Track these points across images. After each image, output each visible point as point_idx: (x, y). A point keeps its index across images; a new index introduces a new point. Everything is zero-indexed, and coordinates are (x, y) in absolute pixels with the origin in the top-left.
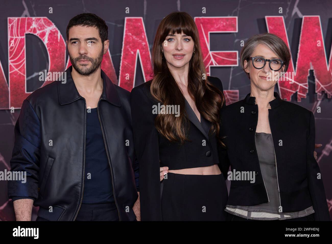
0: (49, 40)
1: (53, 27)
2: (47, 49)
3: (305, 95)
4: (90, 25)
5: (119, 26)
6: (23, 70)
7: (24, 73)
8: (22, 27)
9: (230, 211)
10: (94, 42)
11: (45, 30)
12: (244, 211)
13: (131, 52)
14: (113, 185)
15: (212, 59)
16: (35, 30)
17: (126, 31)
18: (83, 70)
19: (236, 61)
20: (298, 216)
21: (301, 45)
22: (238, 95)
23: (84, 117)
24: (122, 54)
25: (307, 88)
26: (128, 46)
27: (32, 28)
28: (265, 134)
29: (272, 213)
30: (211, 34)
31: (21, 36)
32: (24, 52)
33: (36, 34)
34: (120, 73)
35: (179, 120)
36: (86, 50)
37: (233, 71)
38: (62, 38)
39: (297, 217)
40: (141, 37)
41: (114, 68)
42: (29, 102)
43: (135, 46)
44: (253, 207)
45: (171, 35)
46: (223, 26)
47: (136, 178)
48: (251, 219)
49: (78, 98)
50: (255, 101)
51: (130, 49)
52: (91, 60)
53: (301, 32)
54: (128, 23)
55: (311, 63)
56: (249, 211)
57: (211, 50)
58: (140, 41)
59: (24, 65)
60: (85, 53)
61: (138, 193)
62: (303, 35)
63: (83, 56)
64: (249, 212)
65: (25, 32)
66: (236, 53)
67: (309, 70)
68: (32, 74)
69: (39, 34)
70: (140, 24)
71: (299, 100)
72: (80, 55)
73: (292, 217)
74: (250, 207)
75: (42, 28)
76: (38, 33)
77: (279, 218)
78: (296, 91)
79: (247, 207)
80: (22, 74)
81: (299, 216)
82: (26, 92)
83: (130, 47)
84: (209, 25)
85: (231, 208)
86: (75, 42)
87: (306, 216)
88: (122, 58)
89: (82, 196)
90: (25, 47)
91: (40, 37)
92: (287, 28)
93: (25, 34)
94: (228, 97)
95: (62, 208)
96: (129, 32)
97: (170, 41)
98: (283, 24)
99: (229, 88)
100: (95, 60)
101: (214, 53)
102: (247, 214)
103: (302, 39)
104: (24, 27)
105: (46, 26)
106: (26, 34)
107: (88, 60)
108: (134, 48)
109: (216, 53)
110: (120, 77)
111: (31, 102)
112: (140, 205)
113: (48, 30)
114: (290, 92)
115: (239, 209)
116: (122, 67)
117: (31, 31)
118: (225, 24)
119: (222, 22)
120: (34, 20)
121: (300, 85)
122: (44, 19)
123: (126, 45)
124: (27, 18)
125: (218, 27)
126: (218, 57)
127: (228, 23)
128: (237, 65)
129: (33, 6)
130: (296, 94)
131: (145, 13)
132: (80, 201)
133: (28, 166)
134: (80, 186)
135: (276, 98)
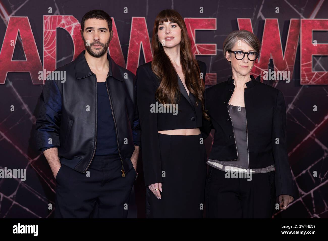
0: (74, 32)
1: (77, 23)
2: (73, 39)
5: (127, 23)
6: (54, 55)
7: (55, 58)
8: (54, 23)
9: (210, 164)
10: (104, 31)
11: (72, 25)
12: (220, 164)
13: (136, 43)
15: (197, 50)
16: (64, 25)
17: (133, 27)
18: (96, 53)
19: (215, 52)
21: (264, 40)
22: (216, 77)
23: (95, 88)
24: (129, 45)
26: (134, 39)
27: (62, 24)
29: (241, 168)
30: (196, 31)
31: (53, 29)
32: (55, 41)
33: (64, 28)
34: (128, 59)
36: (99, 37)
37: (213, 59)
39: (260, 173)
40: (144, 32)
41: (123, 55)
43: (139, 39)
44: (227, 162)
45: (161, 24)
46: (206, 25)
51: (135, 41)
52: (102, 45)
53: (264, 31)
54: (135, 21)
55: (271, 54)
56: (224, 165)
57: (196, 43)
58: (143, 35)
59: (55, 51)
60: (98, 40)
62: (265, 33)
64: (224, 166)
65: (56, 26)
66: (215, 45)
67: (269, 59)
68: (61, 58)
70: (143, 22)
72: (94, 41)
73: (256, 172)
74: (225, 162)
75: (69, 24)
76: (66, 27)
78: (259, 75)
79: (223, 162)
80: (53, 58)
81: (262, 172)
83: (135, 39)
84: (195, 24)
85: (211, 161)
86: (90, 31)
87: (267, 173)
88: (129, 47)
89: (95, 148)
90: (56, 38)
91: (67, 31)
92: (253, 27)
94: (209, 78)
95: (80, 159)
96: (135, 28)
97: (161, 30)
98: (250, 24)
99: (210, 71)
101: (199, 45)
102: (222, 167)
103: (264, 36)
104: (56, 23)
105: (72, 22)
106: (57, 28)
107: (100, 45)
108: (139, 41)
109: (200, 45)
110: (127, 62)
113: (74, 25)
116: (129, 54)
117: (61, 26)
118: (207, 23)
119: (205, 22)
120: (63, 18)
121: (263, 70)
122: (71, 17)
123: (132, 38)
124: (58, 16)
125: (201, 25)
126: (201, 49)
127: (209, 23)
128: (216, 54)
129: (63, 7)
130: (259, 77)
131: (147, 14)
132: (93, 153)
133: (50, 125)
134: (94, 141)
135: (251, 80)
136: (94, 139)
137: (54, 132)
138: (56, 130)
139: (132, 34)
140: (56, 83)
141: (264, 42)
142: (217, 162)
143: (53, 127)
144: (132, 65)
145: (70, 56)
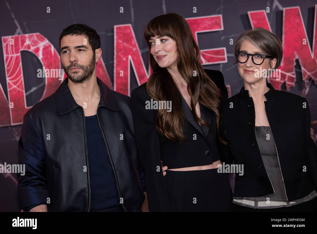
0: (43, 55)
1: (46, 42)
2: (42, 63)
3: (293, 84)
4: (79, 33)
5: (109, 34)
6: (21, 86)
7: (23, 89)
9: (237, 203)
10: (84, 50)
11: (39, 45)
12: (251, 201)
13: (123, 59)
14: (118, 189)
16: (29, 47)
17: (117, 39)
18: (75, 77)
19: (225, 58)
21: (284, 36)
22: (230, 90)
24: (115, 62)
25: (294, 76)
26: (120, 54)
27: (26, 45)
29: (278, 201)
30: (198, 34)
31: (16, 53)
32: (20, 67)
33: (30, 50)
34: (115, 80)
36: (76, 58)
37: (223, 67)
38: (56, 51)
39: (302, 202)
40: (132, 43)
41: (108, 75)
42: (29, 117)
43: (127, 52)
44: (259, 197)
46: (209, 25)
47: (141, 179)
49: (76, 107)
50: (249, 94)
51: (122, 56)
52: (82, 67)
53: (284, 24)
54: (118, 31)
55: (296, 53)
58: (131, 47)
59: (22, 82)
60: (76, 61)
61: (145, 193)
62: (285, 26)
63: (74, 63)
64: (256, 202)
65: (19, 49)
66: (223, 50)
67: (295, 59)
68: (31, 89)
69: (33, 50)
70: (129, 31)
71: (288, 89)
72: (70, 63)
73: (297, 203)
74: (257, 197)
75: (36, 44)
76: (32, 49)
77: (285, 205)
78: (285, 81)
80: (21, 90)
81: (304, 201)
82: (26, 107)
83: (122, 54)
84: (195, 26)
85: (237, 199)
86: (66, 52)
88: (115, 65)
89: (90, 201)
90: (21, 64)
91: (34, 53)
92: (269, 21)
93: (20, 51)
96: (120, 40)
98: (265, 18)
100: (85, 67)
102: (254, 204)
103: (285, 30)
104: (18, 45)
105: (39, 42)
107: (79, 67)
108: (126, 55)
109: (205, 52)
110: (115, 83)
111: (31, 117)
112: (148, 205)
113: (42, 45)
114: (279, 82)
116: (116, 74)
117: (25, 48)
118: (210, 23)
119: (207, 22)
120: (27, 38)
121: (288, 74)
122: (37, 35)
123: (117, 52)
124: (20, 36)
125: (204, 26)
126: (207, 56)
127: (213, 22)
128: (226, 61)
129: (25, 23)
130: (284, 84)
131: (133, 20)
132: (88, 206)
133: (34, 177)
134: (87, 191)
135: (270, 89)
136: (87, 189)
137: (40, 184)
138: (43, 183)
139: (117, 48)
140: (34, 123)
141: (285, 39)
142: (246, 199)
143: (38, 179)
144: (121, 87)
145: (41, 85)
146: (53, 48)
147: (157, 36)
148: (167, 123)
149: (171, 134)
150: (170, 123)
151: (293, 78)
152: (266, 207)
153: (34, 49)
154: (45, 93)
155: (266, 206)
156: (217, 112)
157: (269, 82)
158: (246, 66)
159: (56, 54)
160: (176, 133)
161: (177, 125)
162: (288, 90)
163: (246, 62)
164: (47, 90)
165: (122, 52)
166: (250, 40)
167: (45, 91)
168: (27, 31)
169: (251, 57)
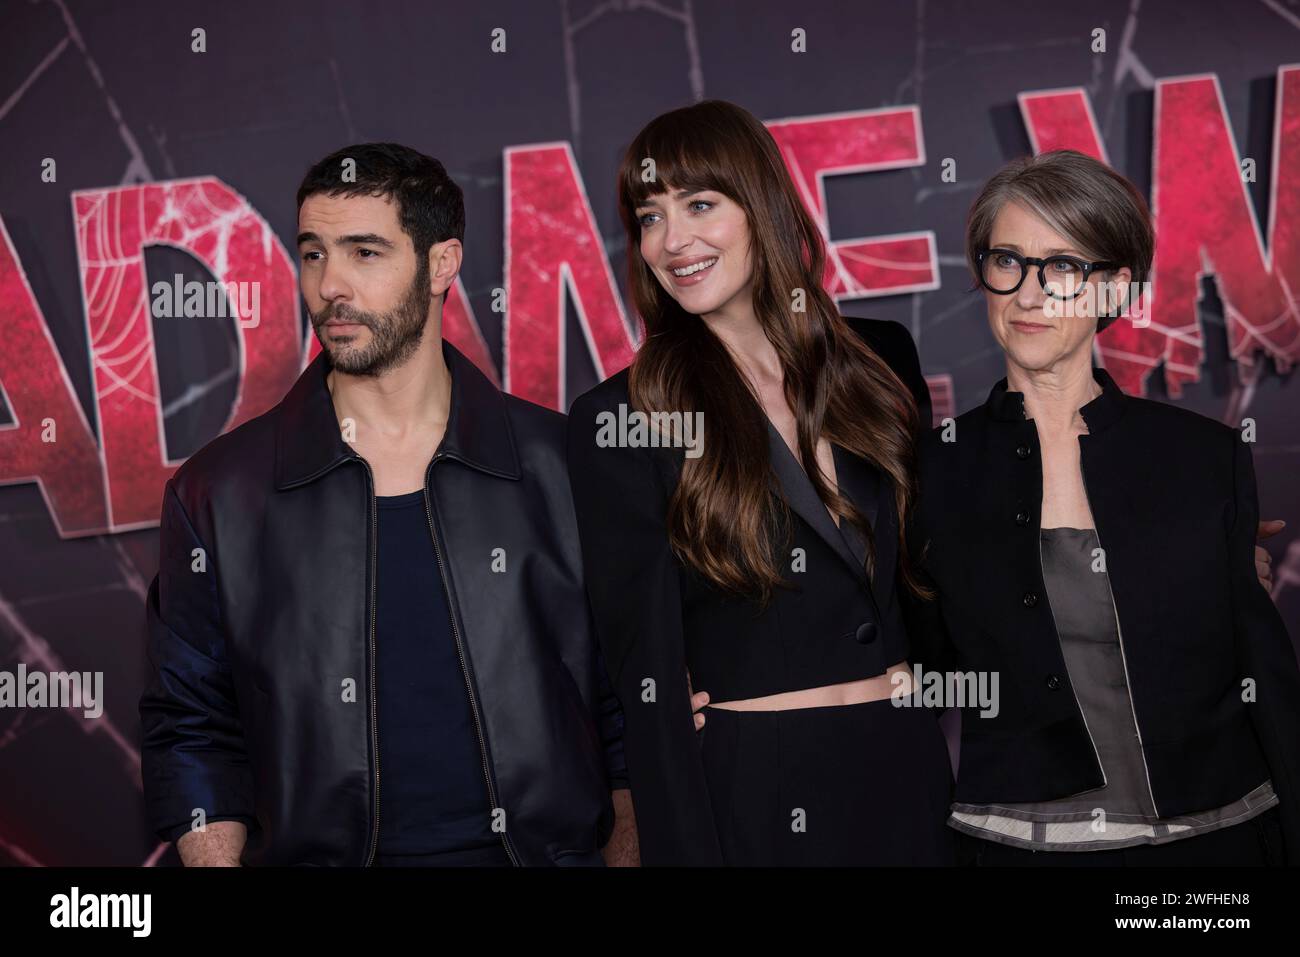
0: (231, 260)
1: (243, 211)
3: (1193, 371)
4: (360, 188)
5: (485, 182)
6: (146, 381)
7: (151, 393)
8: (129, 222)
9: (965, 826)
10: (377, 253)
11: (215, 224)
12: (1018, 822)
13: (538, 277)
15: (842, 273)
16: (175, 230)
17: (514, 199)
18: (340, 358)
19: (930, 271)
20: (1218, 825)
21: (1161, 188)
24: (508, 286)
25: (1198, 343)
26: (526, 256)
27: (166, 223)
28: (1074, 533)
29: (1123, 823)
30: (827, 179)
31: (126, 255)
32: (141, 309)
33: (181, 244)
35: (750, 508)
36: (345, 283)
37: (923, 308)
38: (281, 248)
39: (1216, 829)
40: (572, 216)
43: (552, 250)
44: (1050, 806)
46: (870, 146)
48: (1048, 849)
49: (341, 460)
50: (1023, 408)
51: (534, 266)
52: (366, 321)
54: (519, 168)
55: (1203, 252)
56: (1035, 822)
57: (833, 239)
58: (569, 231)
59: (148, 365)
60: (342, 296)
63: (335, 305)
64: (1039, 825)
65: (138, 238)
66: (925, 242)
67: (1199, 277)
68: (183, 391)
69: (193, 245)
70: (560, 169)
71: (1175, 390)
73: (1196, 830)
74: (1041, 806)
75: (203, 218)
76: (188, 239)
77: (1148, 838)
78: (1160, 358)
79: (1029, 806)
80: (144, 396)
81: (1225, 823)
82: (165, 462)
83: (534, 256)
84: (816, 149)
85: (967, 813)
86: (313, 256)
87: (1249, 821)
91: (197, 255)
92: (1101, 127)
93: (141, 246)
96: (526, 202)
98: (1085, 117)
101: (847, 248)
102: (1030, 832)
104: (136, 223)
105: (215, 210)
106: (145, 248)
107: (354, 321)
108: (550, 261)
109: (855, 249)
113: (225, 223)
114: (1137, 366)
115: (999, 815)
116: (512, 333)
117: (162, 235)
118: (873, 137)
119: (862, 133)
120: (169, 195)
121: (1173, 334)
122: (206, 186)
123: (517, 251)
124: (142, 187)
125: (849, 150)
126: (863, 263)
127: (885, 132)
128: (935, 284)
129: (161, 141)
130: (1160, 371)
131: (576, 127)
132: (370, 843)
134: (367, 786)
135: (1103, 391)
136: (367, 778)
139: (514, 235)
141: (1163, 198)
142: (1000, 814)
144: (532, 384)
145: (224, 376)
146: (268, 236)
147: (673, 192)
148: (714, 523)
149: (730, 567)
150: (724, 521)
151: (1194, 349)
152: (1075, 845)
153: (194, 239)
154: (239, 408)
155: (1077, 840)
156: (897, 471)
157: (1101, 365)
158: (1018, 305)
159: (281, 256)
160: (748, 560)
161: (753, 531)
162: (1175, 395)
163: (1017, 288)
164: (244, 397)
165: (536, 248)
166: (1031, 205)
167: (239, 400)
168: (169, 167)
169: (1034, 270)
